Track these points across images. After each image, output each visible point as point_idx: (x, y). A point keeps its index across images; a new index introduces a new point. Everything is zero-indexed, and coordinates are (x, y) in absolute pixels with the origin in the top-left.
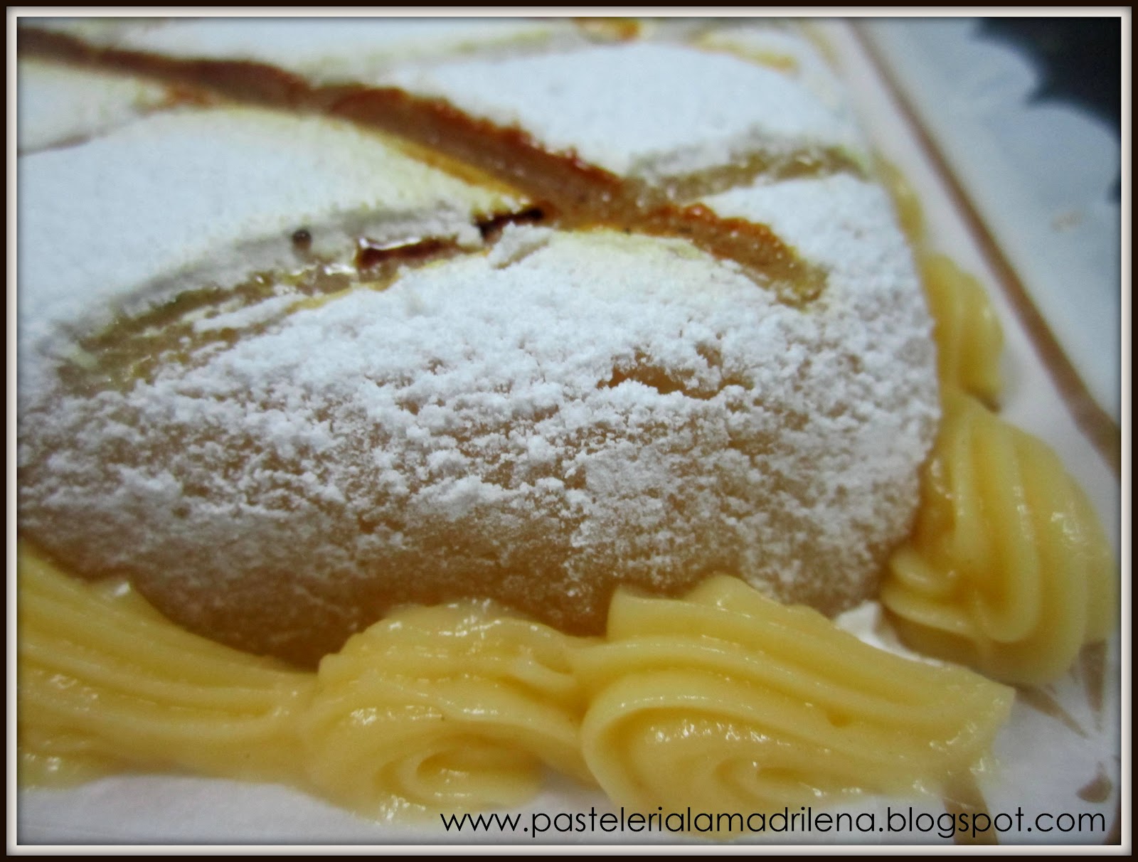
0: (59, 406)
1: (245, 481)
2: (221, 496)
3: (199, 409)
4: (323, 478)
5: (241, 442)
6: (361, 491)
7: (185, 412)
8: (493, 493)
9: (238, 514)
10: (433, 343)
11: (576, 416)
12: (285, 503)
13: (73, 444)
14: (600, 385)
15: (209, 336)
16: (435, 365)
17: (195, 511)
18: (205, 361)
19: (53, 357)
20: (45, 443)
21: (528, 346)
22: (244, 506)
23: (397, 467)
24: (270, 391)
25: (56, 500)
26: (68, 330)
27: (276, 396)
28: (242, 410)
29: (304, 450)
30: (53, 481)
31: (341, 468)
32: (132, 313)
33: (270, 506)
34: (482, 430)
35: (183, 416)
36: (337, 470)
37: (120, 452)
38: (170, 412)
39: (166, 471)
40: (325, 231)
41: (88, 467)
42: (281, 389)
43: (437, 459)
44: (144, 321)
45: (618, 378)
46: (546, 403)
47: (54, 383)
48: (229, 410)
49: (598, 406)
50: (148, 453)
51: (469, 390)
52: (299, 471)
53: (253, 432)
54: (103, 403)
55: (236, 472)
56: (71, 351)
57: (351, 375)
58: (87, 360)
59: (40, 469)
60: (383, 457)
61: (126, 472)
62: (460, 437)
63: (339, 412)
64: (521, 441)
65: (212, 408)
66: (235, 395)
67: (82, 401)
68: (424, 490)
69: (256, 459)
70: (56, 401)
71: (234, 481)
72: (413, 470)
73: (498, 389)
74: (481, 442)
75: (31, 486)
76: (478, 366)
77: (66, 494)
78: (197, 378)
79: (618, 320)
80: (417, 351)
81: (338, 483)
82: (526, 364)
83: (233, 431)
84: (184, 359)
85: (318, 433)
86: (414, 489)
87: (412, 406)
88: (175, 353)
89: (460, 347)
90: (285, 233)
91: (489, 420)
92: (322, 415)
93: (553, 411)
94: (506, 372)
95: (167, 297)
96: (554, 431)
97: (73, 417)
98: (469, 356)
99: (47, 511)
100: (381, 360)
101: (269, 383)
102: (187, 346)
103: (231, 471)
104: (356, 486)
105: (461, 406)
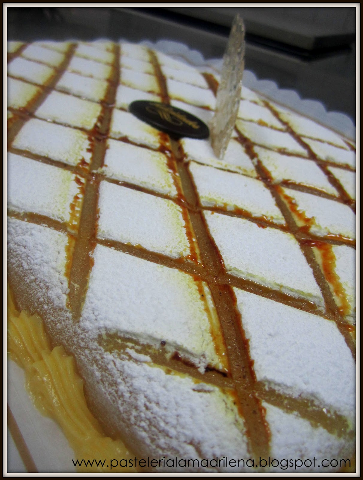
0: (94, 342)
1: (110, 390)
2: (105, 387)
3: (113, 368)
4: (122, 405)
5: (115, 382)
6: (127, 414)
7: (111, 366)
8: (148, 441)
9: (106, 394)
10: (161, 398)
11: (174, 443)
12: (114, 401)
13: (91, 351)
14: (185, 442)
15: (127, 354)
16: (157, 404)
17: (100, 385)
18: (122, 359)
19: (100, 331)
20: (87, 345)
21: (179, 418)
22: (107, 394)
23: (135, 417)
24: (126, 378)
25: (82, 357)
26: (106, 328)
27: (126, 380)
28: (119, 376)
29: (122, 396)
30: (84, 354)
31: (126, 406)
32: (119, 334)
33: (111, 399)
34: (155, 427)
35: (109, 367)
36: (125, 406)
37: (96, 361)
38: (108, 364)
39: (100, 373)
40: (170, 345)
41: (90, 357)
42: (128, 379)
43: (143, 424)
44: (120, 338)
45: (191, 443)
46: (170, 435)
47: (96, 337)
48: (117, 374)
49: (180, 446)
50: (100, 367)
51: (159, 416)
52: (119, 398)
53: (117, 383)
54: (100, 350)
55: (110, 386)
56: (104, 332)
57: (141, 391)
58: (105, 337)
59: (84, 349)
60: (134, 413)
61: (95, 366)
62: (150, 424)
63: (134, 395)
64: (160, 437)
65: (115, 371)
66: (121, 372)
67: (97, 345)
68: (136, 427)
69: (114, 388)
70: (94, 340)
71: (109, 388)
72: (137, 421)
73: (164, 421)
74: (153, 429)
75: (80, 350)
76: (165, 412)
77: (84, 358)
78: (118, 361)
79: (202, 430)
80: (157, 397)
81: (124, 408)
82: (174, 422)
83: (114, 379)
84: (119, 355)
85: (127, 395)
86: (135, 424)
87: (147, 408)
88: (118, 352)
89: (165, 405)
90: (161, 340)
91: (157, 426)
92: (131, 393)
93: (171, 437)
94: (169, 419)
95: (128, 336)
96: (168, 442)
97: (94, 347)
98: (166, 408)
99: (80, 357)
100: (149, 393)
101: (127, 376)
102: (121, 352)
103: (110, 385)
104: (126, 412)
105: (155, 418)
